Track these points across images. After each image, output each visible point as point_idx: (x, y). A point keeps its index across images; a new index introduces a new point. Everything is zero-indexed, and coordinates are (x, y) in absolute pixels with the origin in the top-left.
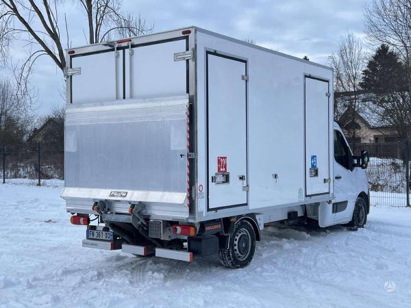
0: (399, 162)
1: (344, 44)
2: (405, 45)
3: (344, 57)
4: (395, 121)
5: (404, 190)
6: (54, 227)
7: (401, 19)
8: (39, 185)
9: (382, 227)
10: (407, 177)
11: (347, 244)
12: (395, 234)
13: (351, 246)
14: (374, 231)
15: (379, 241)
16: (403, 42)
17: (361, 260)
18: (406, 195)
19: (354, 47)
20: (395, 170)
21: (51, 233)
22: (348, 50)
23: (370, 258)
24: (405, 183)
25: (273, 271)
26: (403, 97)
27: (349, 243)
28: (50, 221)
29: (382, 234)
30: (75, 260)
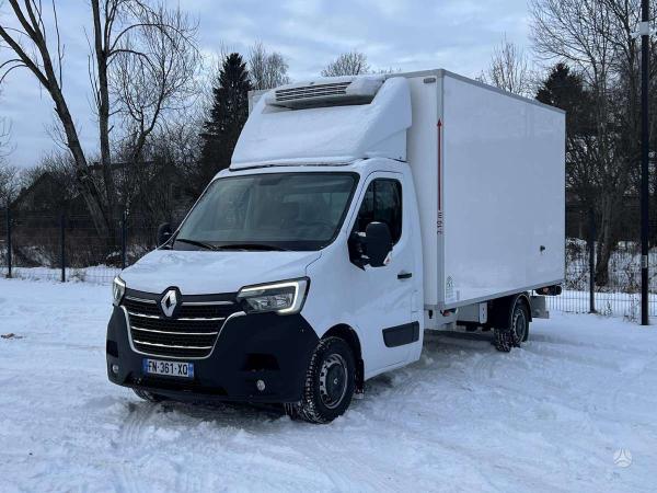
0: (581, 243)
1: (499, 60)
2: (593, 59)
3: (500, 79)
4: (575, 179)
5: (587, 286)
6: (16, 346)
7: (587, 19)
8: (9, 276)
9: (549, 347)
10: (592, 265)
11: (491, 375)
12: (570, 357)
13: (497, 379)
14: (536, 352)
15: (543, 369)
16: (589, 55)
17: (512, 403)
18: (589, 294)
19: (515, 63)
20: (573, 254)
21: (7, 356)
22: (505, 69)
23: (527, 399)
24: (588, 275)
25: (364, 423)
26: (588, 143)
27: (495, 372)
28: (12, 335)
29: (549, 358)
30: (32, 403)
